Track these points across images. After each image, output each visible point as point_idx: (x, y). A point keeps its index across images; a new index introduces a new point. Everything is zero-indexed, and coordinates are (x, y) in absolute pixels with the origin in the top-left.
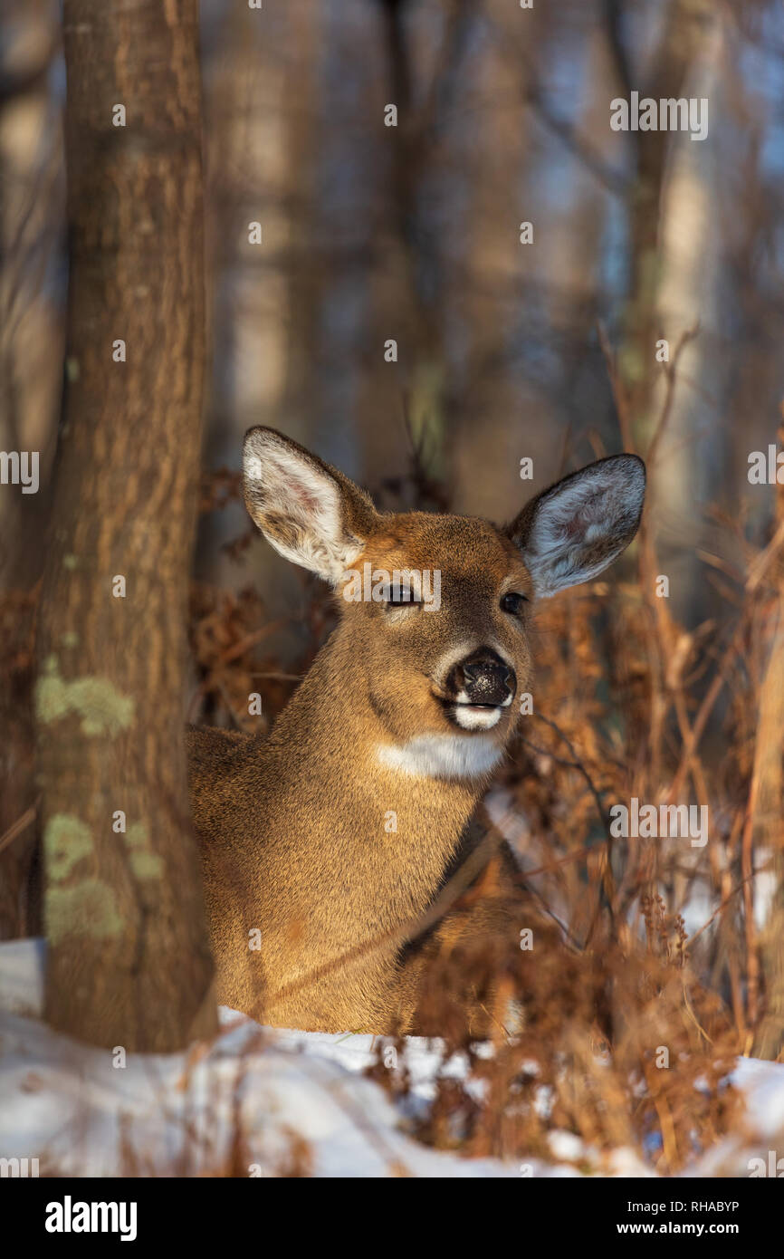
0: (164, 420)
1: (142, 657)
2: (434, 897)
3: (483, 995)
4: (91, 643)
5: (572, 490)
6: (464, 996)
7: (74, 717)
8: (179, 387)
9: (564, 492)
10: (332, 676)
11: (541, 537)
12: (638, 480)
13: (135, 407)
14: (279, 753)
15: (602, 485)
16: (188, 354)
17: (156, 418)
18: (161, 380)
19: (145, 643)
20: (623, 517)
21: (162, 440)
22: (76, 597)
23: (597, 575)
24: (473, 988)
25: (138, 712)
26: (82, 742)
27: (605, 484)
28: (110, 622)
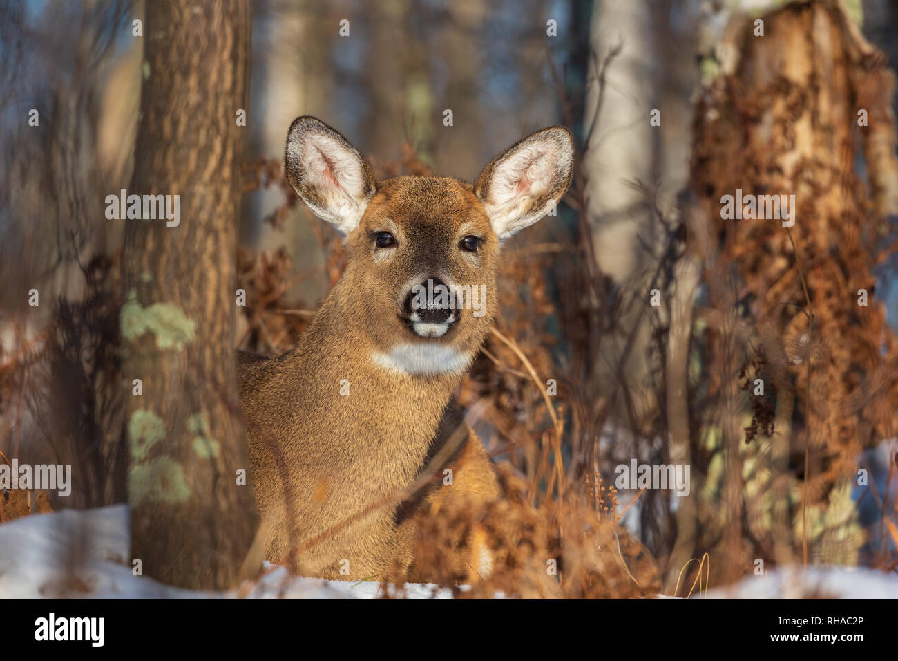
0: (216, 108)
1: (201, 289)
2: (421, 470)
3: (463, 544)
4: (162, 279)
5: (518, 154)
6: (448, 544)
7: (149, 336)
8: (227, 84)
9: (512, 156)
10: (342, 299)
11: (498, 191)
12: (566, 146)
13: (194, 98)
14: (300, 362)
15: (540, 150)
16: (234, 57)
17: (210, 106)
18: (214, 77)
19: (203, 277)
20: (557, 175)
21: (215, 123)
22: (150, 245)
23: (539, 219)
24: (456, 538)
25: (199, 331)
26: (156, 355)
27: (541, 150)
28: (177, 262)
